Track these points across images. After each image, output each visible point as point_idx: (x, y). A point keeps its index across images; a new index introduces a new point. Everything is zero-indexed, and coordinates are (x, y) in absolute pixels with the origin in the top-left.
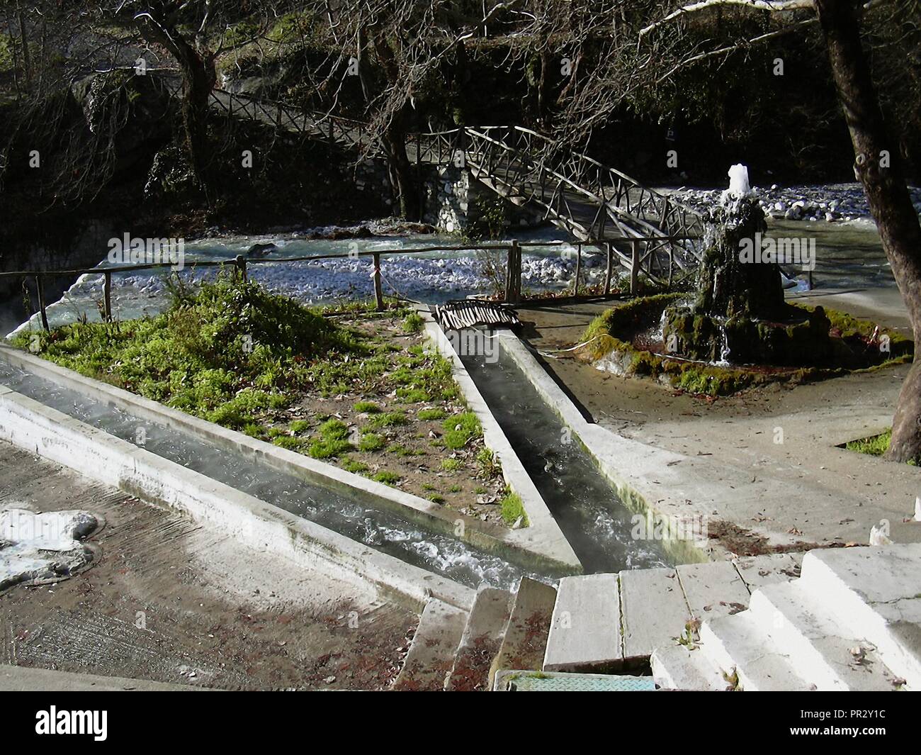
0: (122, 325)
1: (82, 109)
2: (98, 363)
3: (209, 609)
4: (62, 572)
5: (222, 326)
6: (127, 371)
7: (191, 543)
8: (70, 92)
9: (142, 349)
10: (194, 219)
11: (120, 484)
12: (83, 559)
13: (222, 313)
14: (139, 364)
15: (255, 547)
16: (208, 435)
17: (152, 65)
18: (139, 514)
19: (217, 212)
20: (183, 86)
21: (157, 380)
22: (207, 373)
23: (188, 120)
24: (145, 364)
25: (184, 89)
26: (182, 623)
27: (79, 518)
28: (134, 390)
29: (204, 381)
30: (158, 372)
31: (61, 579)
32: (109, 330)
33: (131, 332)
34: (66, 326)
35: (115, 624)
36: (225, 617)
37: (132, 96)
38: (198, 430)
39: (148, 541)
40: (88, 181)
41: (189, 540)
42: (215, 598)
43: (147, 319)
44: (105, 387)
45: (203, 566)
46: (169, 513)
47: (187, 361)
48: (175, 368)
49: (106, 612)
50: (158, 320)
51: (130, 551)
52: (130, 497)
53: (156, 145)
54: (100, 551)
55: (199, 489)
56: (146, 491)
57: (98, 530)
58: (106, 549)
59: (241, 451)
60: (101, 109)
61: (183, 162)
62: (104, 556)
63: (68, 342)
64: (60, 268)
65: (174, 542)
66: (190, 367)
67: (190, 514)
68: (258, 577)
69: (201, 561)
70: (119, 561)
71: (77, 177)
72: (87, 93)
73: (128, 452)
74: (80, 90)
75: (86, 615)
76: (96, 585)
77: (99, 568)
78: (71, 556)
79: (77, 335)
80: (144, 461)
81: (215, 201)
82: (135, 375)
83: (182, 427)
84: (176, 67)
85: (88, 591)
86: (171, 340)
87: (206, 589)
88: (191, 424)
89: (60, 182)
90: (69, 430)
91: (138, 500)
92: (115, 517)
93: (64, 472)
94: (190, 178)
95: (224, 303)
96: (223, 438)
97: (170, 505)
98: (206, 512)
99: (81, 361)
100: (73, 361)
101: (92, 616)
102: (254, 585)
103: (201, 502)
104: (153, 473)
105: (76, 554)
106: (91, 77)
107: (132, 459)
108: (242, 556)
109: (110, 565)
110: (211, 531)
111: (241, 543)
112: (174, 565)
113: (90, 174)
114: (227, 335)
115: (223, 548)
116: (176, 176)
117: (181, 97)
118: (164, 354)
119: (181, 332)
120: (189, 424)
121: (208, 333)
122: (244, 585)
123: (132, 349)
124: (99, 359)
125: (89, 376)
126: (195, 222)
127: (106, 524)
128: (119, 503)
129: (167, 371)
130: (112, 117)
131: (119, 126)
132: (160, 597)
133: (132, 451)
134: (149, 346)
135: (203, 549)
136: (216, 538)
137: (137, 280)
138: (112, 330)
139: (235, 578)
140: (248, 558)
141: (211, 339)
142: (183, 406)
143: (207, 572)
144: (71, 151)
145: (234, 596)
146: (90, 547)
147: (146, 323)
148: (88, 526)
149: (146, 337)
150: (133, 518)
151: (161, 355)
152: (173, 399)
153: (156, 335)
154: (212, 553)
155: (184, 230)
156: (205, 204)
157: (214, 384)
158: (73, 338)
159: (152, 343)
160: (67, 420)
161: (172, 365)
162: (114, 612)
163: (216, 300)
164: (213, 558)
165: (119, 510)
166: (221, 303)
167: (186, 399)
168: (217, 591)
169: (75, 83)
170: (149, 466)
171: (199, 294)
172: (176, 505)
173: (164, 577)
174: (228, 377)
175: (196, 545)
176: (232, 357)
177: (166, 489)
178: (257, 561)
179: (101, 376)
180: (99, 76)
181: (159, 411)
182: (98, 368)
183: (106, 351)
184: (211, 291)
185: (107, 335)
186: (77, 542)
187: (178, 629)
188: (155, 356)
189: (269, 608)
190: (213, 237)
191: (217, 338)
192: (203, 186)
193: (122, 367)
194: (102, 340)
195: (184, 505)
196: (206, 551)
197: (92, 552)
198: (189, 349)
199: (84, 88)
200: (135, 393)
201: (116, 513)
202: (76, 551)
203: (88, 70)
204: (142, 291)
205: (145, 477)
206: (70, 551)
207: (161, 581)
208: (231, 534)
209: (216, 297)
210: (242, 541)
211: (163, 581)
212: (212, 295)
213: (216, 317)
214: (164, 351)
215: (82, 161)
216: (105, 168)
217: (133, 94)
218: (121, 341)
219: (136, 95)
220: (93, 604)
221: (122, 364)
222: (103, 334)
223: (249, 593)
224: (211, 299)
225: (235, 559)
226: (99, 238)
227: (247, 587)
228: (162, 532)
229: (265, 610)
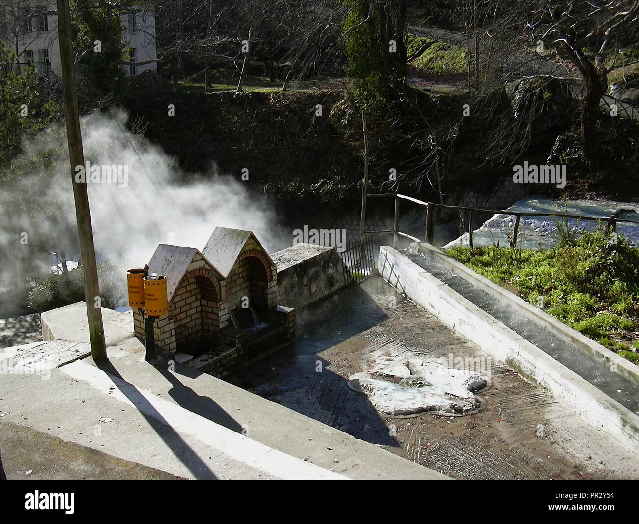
0: (522, 252)
1: (511, 102)
2: (503, 275)
3: (554, 461)
4: (458, 411)
5: (593, 264)
6: (522, 284)
7: (548, 412)
8: (505, 89)
9: (534, 271)
10: (579, 185)
11: (506, 361)
12: (473, 406)
13: (594, 254)
14: (531, 281)
15: (594, 425)
16: (573, 339)
17: (561, 75)
18: (516, 384)
19: (596, 182)
20: (582, 91)
21: (542, 294)
22: (578, 296)
23: (583, 116)
24: (535, 282)
25: (583, 94)
26: (533, 466)
27: (475, 377)
28: (525, 297)
29: (575, 300)
30: (543, 289)
31: (457, 415)
32: (513, 254)
33: (528, 258)
34: (485, 247)
35: (487, 455)
36: (563, 469)
37: (546, 95)
38: (566, 335)
39: (519, 403)
40: (510, 151)
41: (547, 409)
42: (559, 454)
43: (541, 251)
44: (506, 292)
45: (555, 430)
46: (536, 387)
47: (565, 285)
48: (556, 288)
49: (483, 445)
50: (548, 253)
51: (505, 408)
52: (512, 371)
53: (559, 130)
54: (485, 403)
55: (561, 376)
56: (523, 369)
57: (486, 388)
58: (489, 402)
59: (595, 355)
60: (524, 102)
61: (577, 144)
62: (488, 407)
63: (485, 258)
64: (481, 207)
65: (537, 408)
66: (566, 289)
67: (551, 391)
68: (592, 447)
69: (553, 426)
70: (497, 413)
71: (502, 147)
72: (515, 91)
73: (517, 340)
74: (511, 89)
75: (469, 443)
76: (479, 425)
77: (482, 414)
78: (466, 401)
79: (491, 254)
80: (526, 348)
81: (596, 175)
82: (527, 288)
83: (555, 330)
84: (579, 77)
85: (473, 428)
86: (556, 268)
87: (554, 447)
88: (562, 329)
89: (491, 150)
90: (478, 317)
91: (516, 374)
92: (499, 382)
93: (470, 344)
94: (580, 156)
95: (597, 248)
96: (583, 343)
97: (538, 383)
98: (563, 393)
99: (492, 272)
100: (486, 271)
101: (473, 445)
102: (588, 452)
103: (560, 385)
104: (530, 357)
105: (470, 401)
106: (519, 80)
107: (518, 345)
108: (583, 429)
109: (491, 413)
110: (564, 407)
111: (584, 421)
112: (535, 425)
113: (511, 146)
114: (595, 271)
115: (570, 421)
116: (571, 153)
117: (580, 98)
118: (550, 277)
119: (564, 264)
120: (560, 329)
121: (583, 267)
122: (582, 451)
123: (528, 270)
124: (504, 273)
125: (496, 283)
126: (579, 188)
127: (492, 385)
128: (503, 373)
129: (550, 289)
130: (532, 109)
131: (536, 115)
132: (521, 444)
133: (518, 339)
134: (540, 270)
135: (556, 418)
136: (566, 412)
137: (534, 223)
138: (516, 254)
139: (575, 444)
140: (588, 432)
141: (584, 272)
142: (558, 315)
143: (556, 435)
144: (501, 130)
145: (573, 456)
146: (479, 399)
147: (539, 254)
148: (480, 384)
149: (538, 263)
150: (511, 386)
151: (547, 277)
152: (551, 309)
153: (545, 263)
154: (561, 422)
155: (570, 192)
156: (588, 176)
157: (581, 304)
158: (488, 255)
159: (542, 268)
160: (478, 310)
161: (554, 285)
162: (488, 446)
163: (591, 245)
164: (562, 426)
165: (502, 378)
166: (595, 247)
167: (561, 311)
168: (561, 450)
169: (509, 84)
170: (529, 352)
171: (580, 239)
172: (542, 383)
173: (526, 431)
174: (592, 301)
175: (552, 414)
176: (597, 287)
177: (537, 371)
178: (593, 436)
179: (504, 285)
180: (525, 80)
181: (541, 316)
182: (503, 279)
183: (510, 268)
184: (589, 238)
185: (511, 257)
186: (471, 393)
187: (530, 469)
188: (542, 278)
189: (596, 471)
190: (591, 199)
191: (588, 272)
192: (588, 163)
193: (519, 281)
194: (508, 260)
195: (548, 384)
196: (558, 420)
197: (480, 403)
198: (568, 276)
199: (514, 88)
200: (526, 301)
201: (500, 380)
202: (470, 399)
203: (518, 76)
204: (536, 230)
205: (524, 360)
206: (465, 398)
207: (523, 433)
208: (578, 412)
209: (592, 242)
210: (585, 419)
211: (525, 434)
212: (589, 241)
213: (590, 257)
214: (550, 275)
215: (507, 137)
216: (522, 143)
217: (547, 94)
218: (521, 263)
219: (549, 95)
220: (475, 437)
221: (520, 279)
222: (509, 256)
223: (584, 457)
224: (588, 244)
225: (578, 431)
226: (511, 190)
227: (583, 452)
228: (530, 400)
229: (593, 472)
